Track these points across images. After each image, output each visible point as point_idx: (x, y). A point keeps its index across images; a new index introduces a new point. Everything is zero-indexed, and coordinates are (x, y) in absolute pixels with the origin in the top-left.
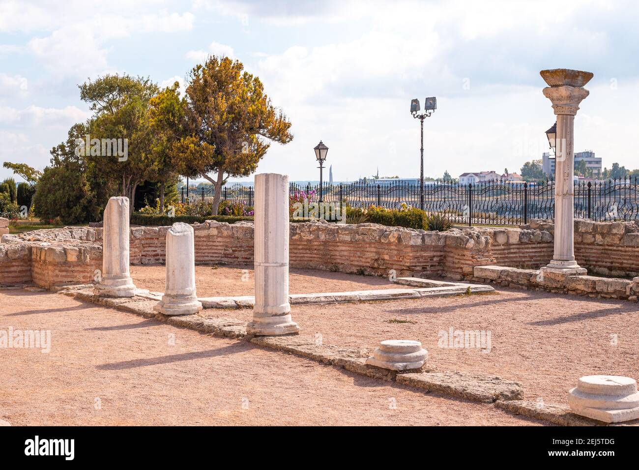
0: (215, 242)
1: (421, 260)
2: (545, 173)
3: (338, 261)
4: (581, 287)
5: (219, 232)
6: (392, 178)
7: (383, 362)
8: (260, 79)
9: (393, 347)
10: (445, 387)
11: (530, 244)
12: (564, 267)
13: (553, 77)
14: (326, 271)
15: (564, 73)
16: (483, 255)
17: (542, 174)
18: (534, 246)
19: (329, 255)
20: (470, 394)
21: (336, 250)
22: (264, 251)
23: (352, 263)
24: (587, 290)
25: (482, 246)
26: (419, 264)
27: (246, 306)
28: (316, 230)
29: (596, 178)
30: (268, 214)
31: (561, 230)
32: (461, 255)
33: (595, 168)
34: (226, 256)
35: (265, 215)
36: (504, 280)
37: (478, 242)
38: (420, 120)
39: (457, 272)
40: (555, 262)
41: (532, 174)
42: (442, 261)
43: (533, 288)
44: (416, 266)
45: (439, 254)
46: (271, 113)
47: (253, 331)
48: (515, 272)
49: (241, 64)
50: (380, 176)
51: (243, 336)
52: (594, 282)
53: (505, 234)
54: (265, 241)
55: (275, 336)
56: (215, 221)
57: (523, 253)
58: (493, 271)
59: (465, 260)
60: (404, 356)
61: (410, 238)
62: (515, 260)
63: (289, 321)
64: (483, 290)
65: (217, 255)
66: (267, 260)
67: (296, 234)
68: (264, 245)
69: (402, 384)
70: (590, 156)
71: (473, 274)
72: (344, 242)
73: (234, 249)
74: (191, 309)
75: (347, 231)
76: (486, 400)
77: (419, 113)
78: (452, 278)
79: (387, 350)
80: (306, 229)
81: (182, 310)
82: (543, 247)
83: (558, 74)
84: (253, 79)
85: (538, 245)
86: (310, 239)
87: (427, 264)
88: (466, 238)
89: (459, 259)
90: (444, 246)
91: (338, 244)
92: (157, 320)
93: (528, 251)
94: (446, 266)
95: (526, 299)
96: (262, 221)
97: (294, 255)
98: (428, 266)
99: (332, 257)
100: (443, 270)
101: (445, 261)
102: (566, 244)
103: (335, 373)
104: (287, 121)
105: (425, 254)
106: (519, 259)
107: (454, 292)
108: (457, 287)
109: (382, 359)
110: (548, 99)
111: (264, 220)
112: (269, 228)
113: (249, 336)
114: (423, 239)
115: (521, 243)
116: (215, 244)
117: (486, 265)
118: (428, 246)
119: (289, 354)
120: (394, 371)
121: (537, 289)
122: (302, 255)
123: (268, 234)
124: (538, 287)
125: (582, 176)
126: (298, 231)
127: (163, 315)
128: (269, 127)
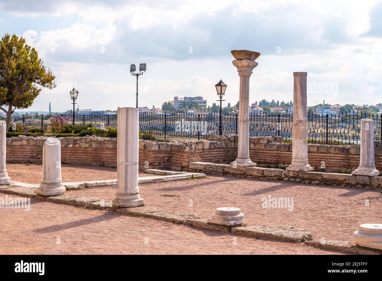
0: (25, 149)
1: (158, 159)
2: (175, 109)
3: (104, 160)
4: (255, 173)
5: (28, 143)
6: (87, 110)
7: (221, 221)
8: (35, 49)
9: (226, 212)
10: (268, 235)
11: (215, 149)
12: (244, 162)
13: (239, 55)
14: (96, 166)
15: (246, 52)
16: (193, 156)
17: (173, 109)
18: (217, 150)
19: (98, 156)
20: (287, 237)
21: (103, 154)
22: (125, 155)
23: (113, 161)
24: (259, 175)
25: (193, 151)
26: (157, 161)
27: (72, 189)
28: (90, 141)
29: (204, 112)
30: (128, 133)
31: (243, 142)
32: (181, 156)
33: (203, 106)
34: (32, 157)
35: (126, 133)
36: (208, 170)
37: (191, 148)
38: (136, 77)
39: (178, 166)
40: (239, 160)
41: (168, 109)
42: (169, 159)
43: (225, 174)
44: (155, 163)
45: (167, 155)
46: (43, 70)
47: (118, 205)
48: (215, 166)
49: (24, 40)
50: (80, 109)
51: (109, 208)
52: (263, 171)
53: (202, 144)
54: (126, 149)
55: (133, 207)
56: (25, 136)
57: (211, 154)
58: (201, 165)
59: (184, 159)
60: (234, 217)
61: (152, 146)
62: (207, 158)
63: (139, 198)
64: (200, 176)
65: (27, 157)
66: (127, 161)
67: (77, 143)
68: (125, 151)
69: (236, 234)
70: (200, 99)
71: (189, 167)
72: (108, 149)
73: (37, 153)
74: (60, 192)
75: (110, 142)
76: (298, 241)
77: (136, 72)
78: (175, 169)
79: (222, 213)
80: (83, 141)
81: (55, 192)
82: (221, 151)
83: (242, 52)
84: (31, 49)
85: (219, 150)
86: (86, 147)
87: (161, 161)
88: (184, 146)
89: (180, 158)
90: (170, 151)
91: (104, 150)
92: (38, 199)
93: (214, 153)
94: (172, 162)
95: (226, 181)
96: (124, 136)
97: (76, 157)
98: (161, 162)
99: (100, 158)
100: (170, 165)
101: (171, 159)
102: (245, 149)
103: (187, 228)
104: (52, 75)
105: (160, 156)
106: (209, 158)
107: (185, 178)
108: (185, 175)
109: (220, 219)
110: (235, 67)
111: (125, 136)
112: (129, 142)
113: (114, 208)
114: (159, 147)
115: (210, 148)
116: (25, 150)
117: (196, 161)
118: (162, 151)
119: (149, 218)
120: (229, 226)
121: (228, 175)
122: (81, 156)
123: (128, 144)
124: (229, 174)
125: (196, 110)
126: (78, 142)
127: (42, 196)
128: (42, 79)
